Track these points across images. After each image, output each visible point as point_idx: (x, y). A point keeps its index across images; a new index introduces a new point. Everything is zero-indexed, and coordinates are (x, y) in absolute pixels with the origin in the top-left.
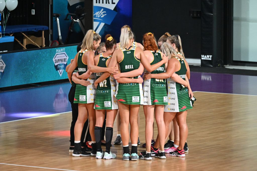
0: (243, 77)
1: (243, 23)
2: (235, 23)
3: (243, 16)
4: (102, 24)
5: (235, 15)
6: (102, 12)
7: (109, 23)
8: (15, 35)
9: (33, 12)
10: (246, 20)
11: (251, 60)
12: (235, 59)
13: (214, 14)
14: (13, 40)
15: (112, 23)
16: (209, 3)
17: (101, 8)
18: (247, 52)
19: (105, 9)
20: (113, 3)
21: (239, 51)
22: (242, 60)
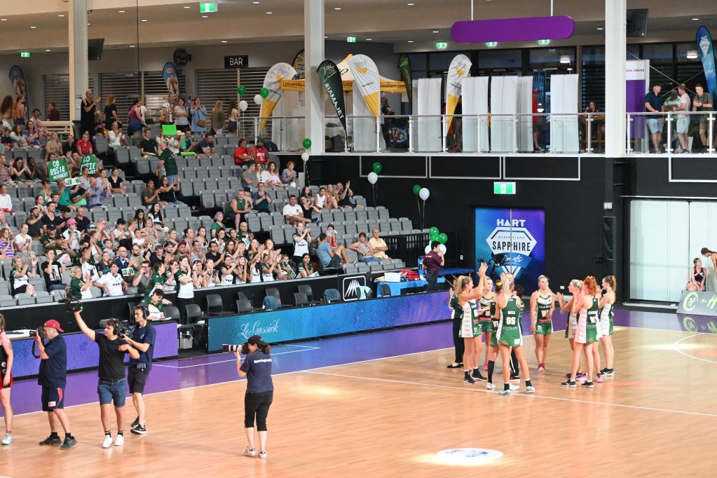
0: (639, 313)
1: (638, 267)
2: (631, 267)
3: (638, 261)
4: (519, 268)
5: (632, 260)
6: (519, 257)
7: (525, 267)
8: (446, 277)
9: (462, 258)
10: (641, 264)
11: (645, 299)
12: (632, 297)
13: (614, 260)
14: (444, 281)
15: (528, 267)
16: (610, 250)
17: (518, 254)
18: (642, 291)
19: (522, 255)
20: (528, 250)
21: (635, 290)
22: (638, 298)
